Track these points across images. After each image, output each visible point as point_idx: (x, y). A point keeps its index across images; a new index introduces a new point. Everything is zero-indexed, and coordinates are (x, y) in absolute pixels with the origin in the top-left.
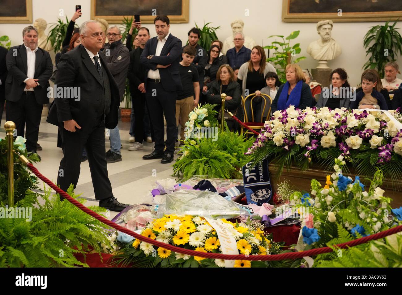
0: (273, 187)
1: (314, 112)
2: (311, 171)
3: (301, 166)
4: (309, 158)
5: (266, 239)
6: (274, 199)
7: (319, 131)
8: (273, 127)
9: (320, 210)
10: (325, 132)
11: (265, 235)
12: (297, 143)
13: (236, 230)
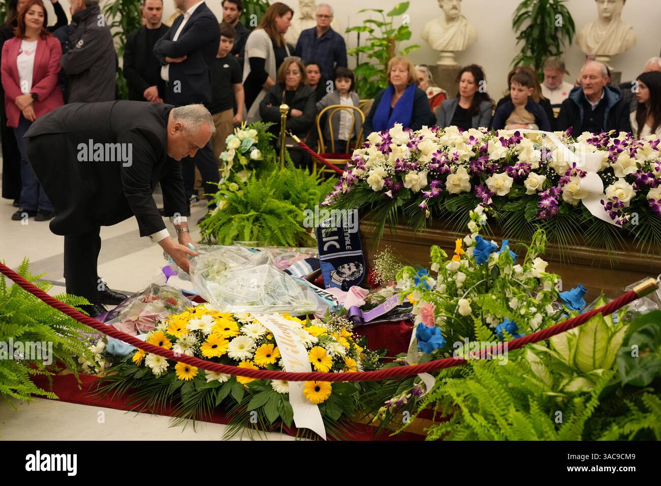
0: (367, 260)
1: (435, 134)
2: (430, 232)
3: (414, 225)
4: (427, 211)
5: (356, 346)
6: (369, 279)
7: (443, 165)
8: (366, 159)
9: (446, 296)
10: (453, 167)
11: (354, 339)
12: (407, 186)
13: (306, 332)
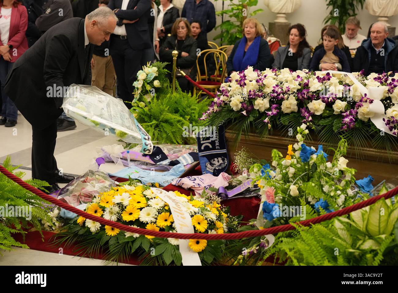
0: (229, 155)
1: (274, 74)
2: (270, 138)
3: (261, 133)
4: (269, 125)
5: (223, 214)
6: (231, 169)
7: (279, 94)
8: (229, 90)
9: (282, 182)
10: (286, 96)
11: (222, 209)
12: (256, 108)
13: (190, 204)
